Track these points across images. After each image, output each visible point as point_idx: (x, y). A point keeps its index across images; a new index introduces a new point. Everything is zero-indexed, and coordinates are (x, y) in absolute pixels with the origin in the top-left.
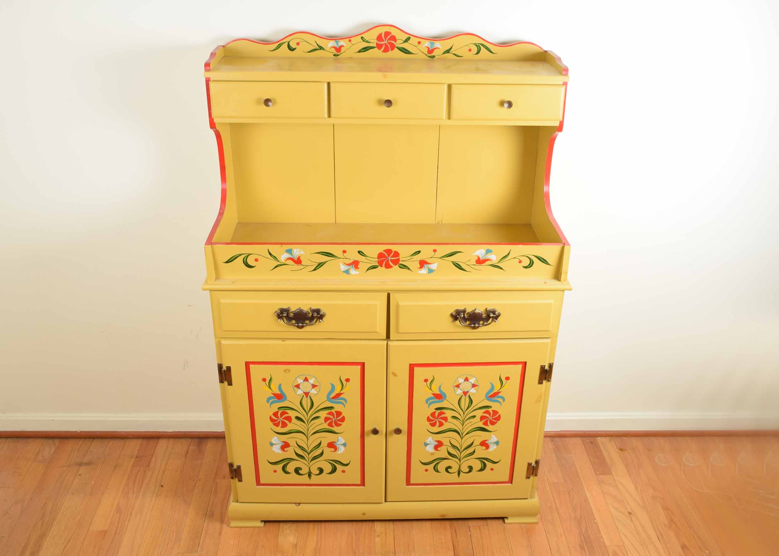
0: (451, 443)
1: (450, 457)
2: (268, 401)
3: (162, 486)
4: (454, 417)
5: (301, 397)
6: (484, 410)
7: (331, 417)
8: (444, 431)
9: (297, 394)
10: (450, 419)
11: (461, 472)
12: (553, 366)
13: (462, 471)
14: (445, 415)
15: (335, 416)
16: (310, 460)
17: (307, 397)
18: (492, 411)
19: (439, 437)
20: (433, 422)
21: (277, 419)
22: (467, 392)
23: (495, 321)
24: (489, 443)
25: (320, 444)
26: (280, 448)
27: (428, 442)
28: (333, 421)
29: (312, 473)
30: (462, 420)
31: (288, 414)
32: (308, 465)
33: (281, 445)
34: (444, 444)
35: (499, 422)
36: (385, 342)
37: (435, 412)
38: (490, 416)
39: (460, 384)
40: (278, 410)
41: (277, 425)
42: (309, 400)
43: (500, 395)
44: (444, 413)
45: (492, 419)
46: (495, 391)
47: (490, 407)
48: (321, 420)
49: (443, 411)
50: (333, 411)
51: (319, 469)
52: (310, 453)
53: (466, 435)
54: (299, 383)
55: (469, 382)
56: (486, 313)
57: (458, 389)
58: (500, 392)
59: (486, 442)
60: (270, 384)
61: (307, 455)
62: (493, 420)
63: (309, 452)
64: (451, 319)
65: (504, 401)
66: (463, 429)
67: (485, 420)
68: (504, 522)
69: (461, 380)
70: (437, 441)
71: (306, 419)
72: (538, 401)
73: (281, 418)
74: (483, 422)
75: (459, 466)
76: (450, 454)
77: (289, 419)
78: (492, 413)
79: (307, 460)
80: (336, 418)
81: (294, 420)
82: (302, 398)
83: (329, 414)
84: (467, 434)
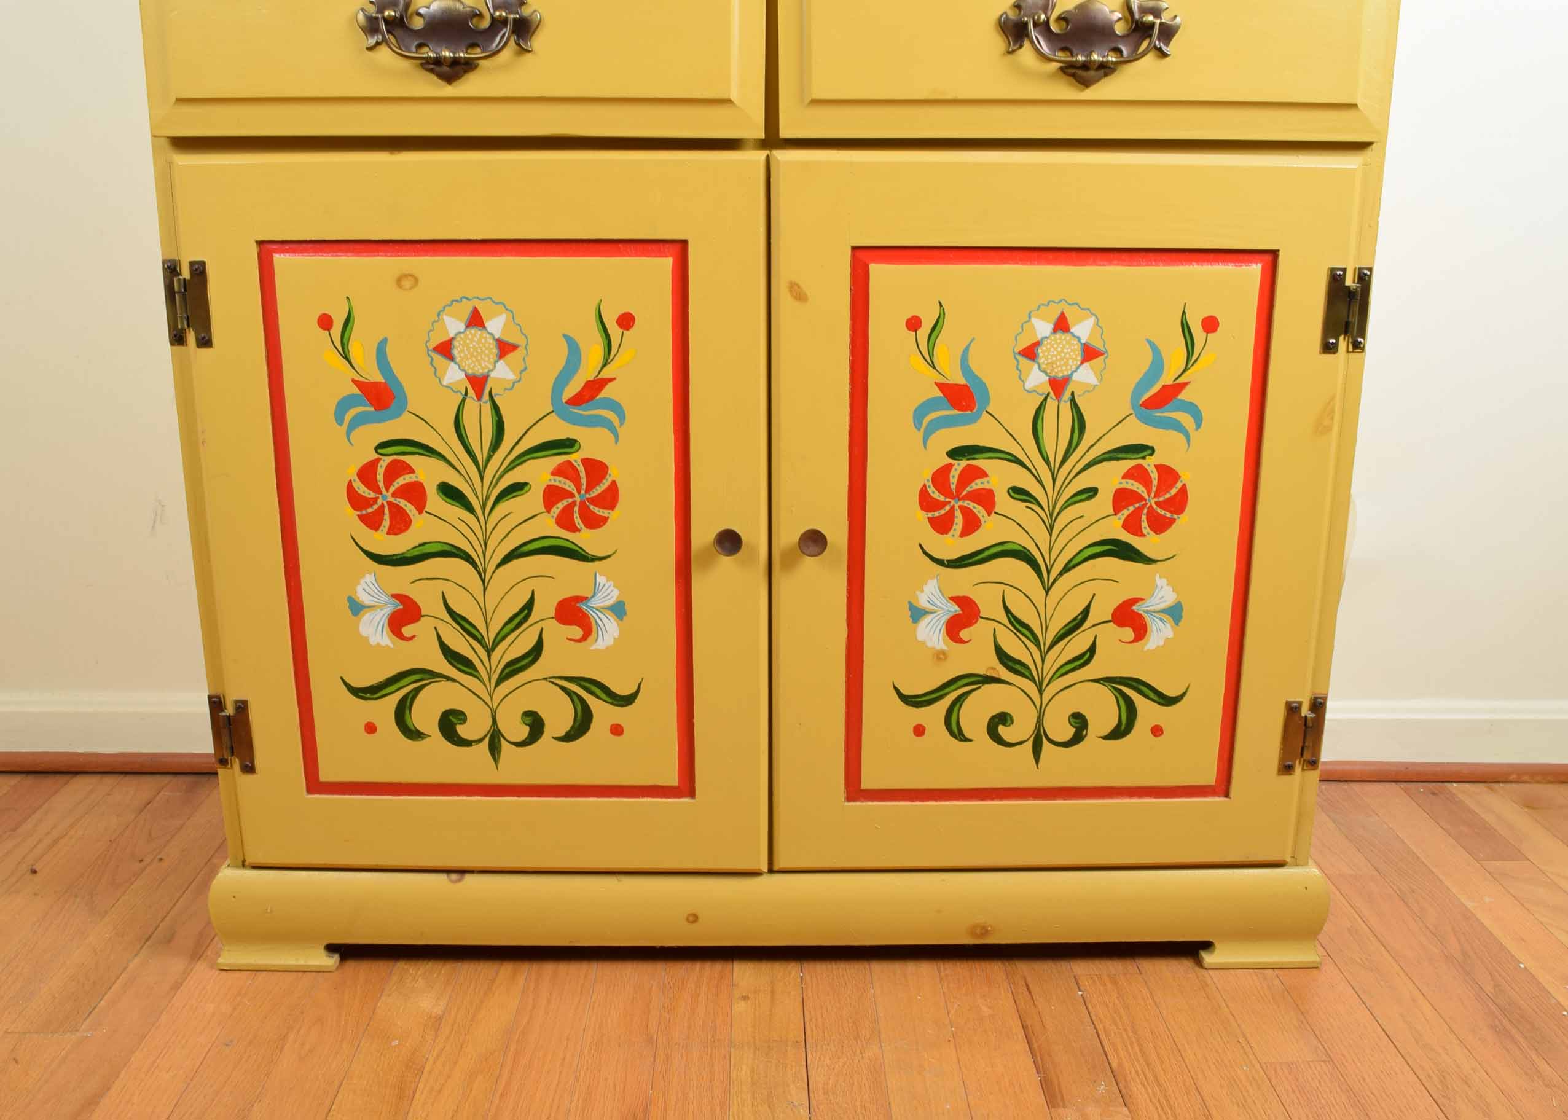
0: (1007, 610)
1: (1004, 674)
2: (339, 419)
3: (34, 872)
4: (1018, 492)
5: (460, 398)
6: (1126, 464)
7: (569, 486)
8: (987, 553)
9: (445, 383)
10: (1003, 502)
11: (1044, 740)
12: (1370, 276)
13: (1051, 741)
14: (985, 480)
15: (584, 481)
16: (494, 680)
17: (479, 396)
18: (1157, 467)
19: (965, 581)
20: (942, 512)
21: (372, 495)
22: (1066, 380)
23: (1163, 55)
24: (1147, 612)
25: (529, 606)
26: (386, 625)
27: (923, 602)
28: (574, 503)
29: (504, 738)
30: (1046, 509)
31: (412, 471)
32: (487, 699)
33: (388, 610)
34: (982, 615)
35: (1182, 520)
36: (761, 155)
37: (945, 470)
38: (1149, 494)
39: (1038, 344)
40: (377, 456)
41: (372, 522)
42: (487, 408)
43: (1184, 396)
44: (984, 474)
45: (1158, 504)
46: (1167, 378)
47: (1149, 452)
48: (532, 500)
49: (981, 462)
50: (575, 458)
51: (529, 720)
52: (496, 644)
53: (1061, 574)
54: (452, 335)
55: (1073, 335)
56: (1126, 21)
57: (1031, 369)
58: (1185, 384)
59: (1134, 608)
60: (345, 341)
61: (483, 654)
62: (1159, 510)
63: (490, 644)
64: (998, 43)
65: (1198, 424)
66: (1050, 551)
67: (1131, 509)
68: (1199, 963)
69: (1043, 328)
70: (956, 600)
71: (477, 497)
72: (1321, 428)
73: (387, 490)
74: (1123, 518)
75: (1035, 714)
76: (1003, 657)
77: (415, 494)
78: (1154, 475)
79: (485, 678)
80: (587, 491)
81: (434, 501)
82: (463, 400)
83: (558, 471)
84: (1067, 569)
